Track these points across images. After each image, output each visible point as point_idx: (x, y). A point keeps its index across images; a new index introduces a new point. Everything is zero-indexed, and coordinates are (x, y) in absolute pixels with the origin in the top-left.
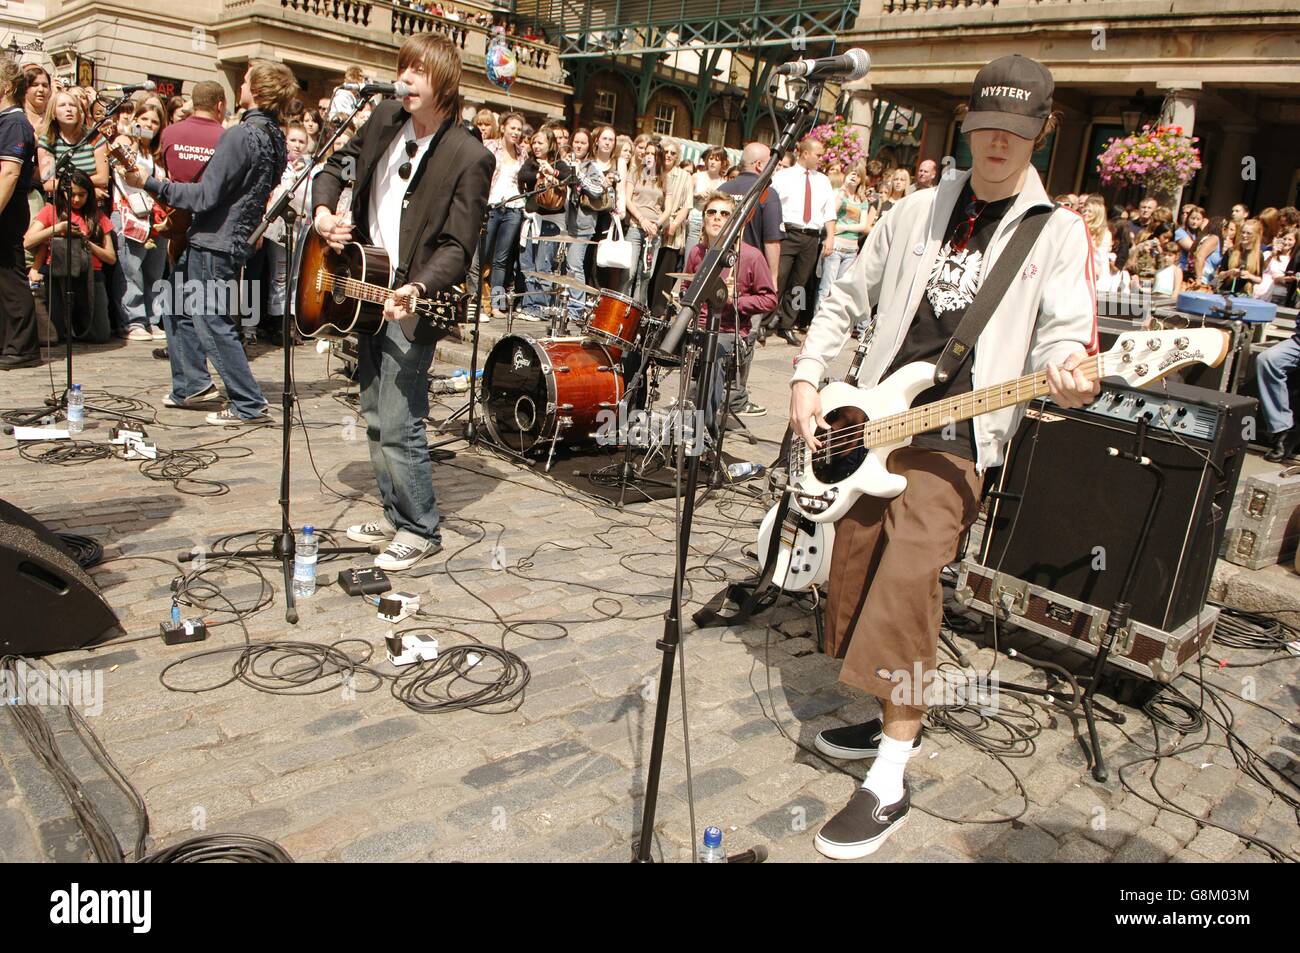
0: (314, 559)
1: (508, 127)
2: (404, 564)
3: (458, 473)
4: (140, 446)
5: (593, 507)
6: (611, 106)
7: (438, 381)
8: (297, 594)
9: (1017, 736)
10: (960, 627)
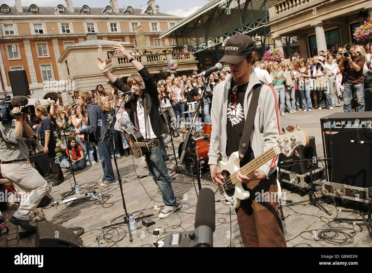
0: (135, 222)
1: (175, 81)
2: (166, 215)
3: (176, 184)
4: (93, 196)
5: (214, 186)
6: (210, 62)
7: (171, 157)
8: (132, 233)
9: (348, 237)
10: (329, 201)
